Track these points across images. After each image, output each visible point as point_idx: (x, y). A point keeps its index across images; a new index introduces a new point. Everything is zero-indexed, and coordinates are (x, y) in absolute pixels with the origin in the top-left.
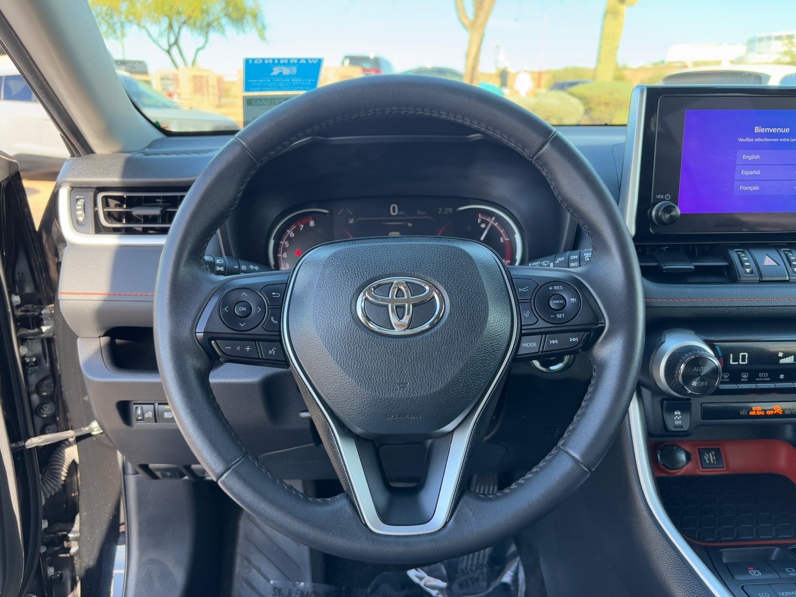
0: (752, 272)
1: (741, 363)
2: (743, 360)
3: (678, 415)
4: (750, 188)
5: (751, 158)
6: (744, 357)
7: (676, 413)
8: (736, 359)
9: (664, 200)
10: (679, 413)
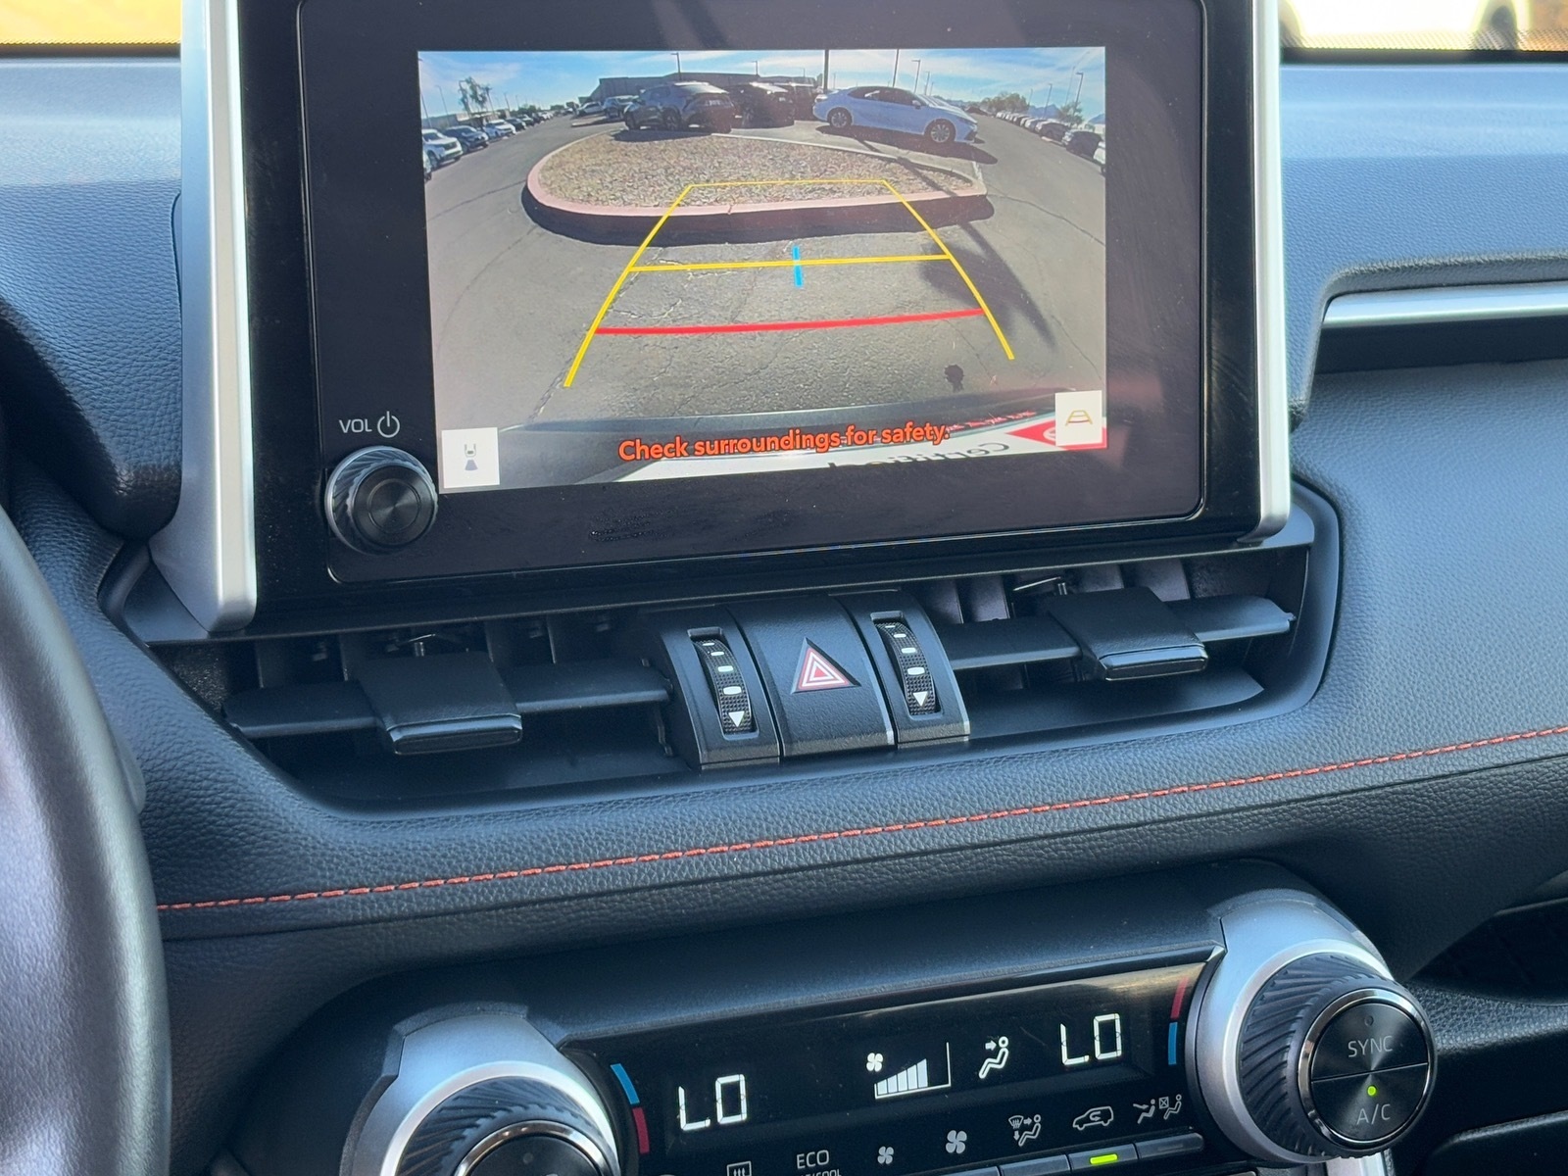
0: (751, 725)
1: (722, 1120)
2: (732, 1108)
6: (731, 1091)
8: (701, 1107)
9: (372, 440)
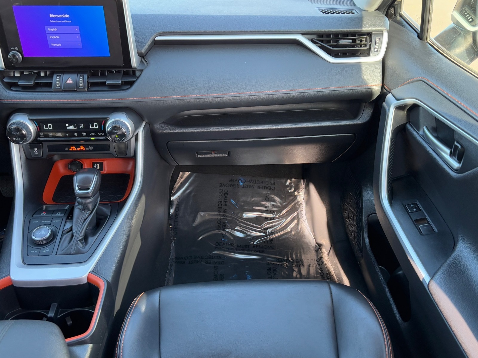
0: (59, 86)
1: (49, 129)
3: (36, 150)
4: (57, 45)
5: (53, 30)
6: (50, 126)
7: (35, 149)
8: (47, 127)
9: (14, 50)
10: (37, 149)
